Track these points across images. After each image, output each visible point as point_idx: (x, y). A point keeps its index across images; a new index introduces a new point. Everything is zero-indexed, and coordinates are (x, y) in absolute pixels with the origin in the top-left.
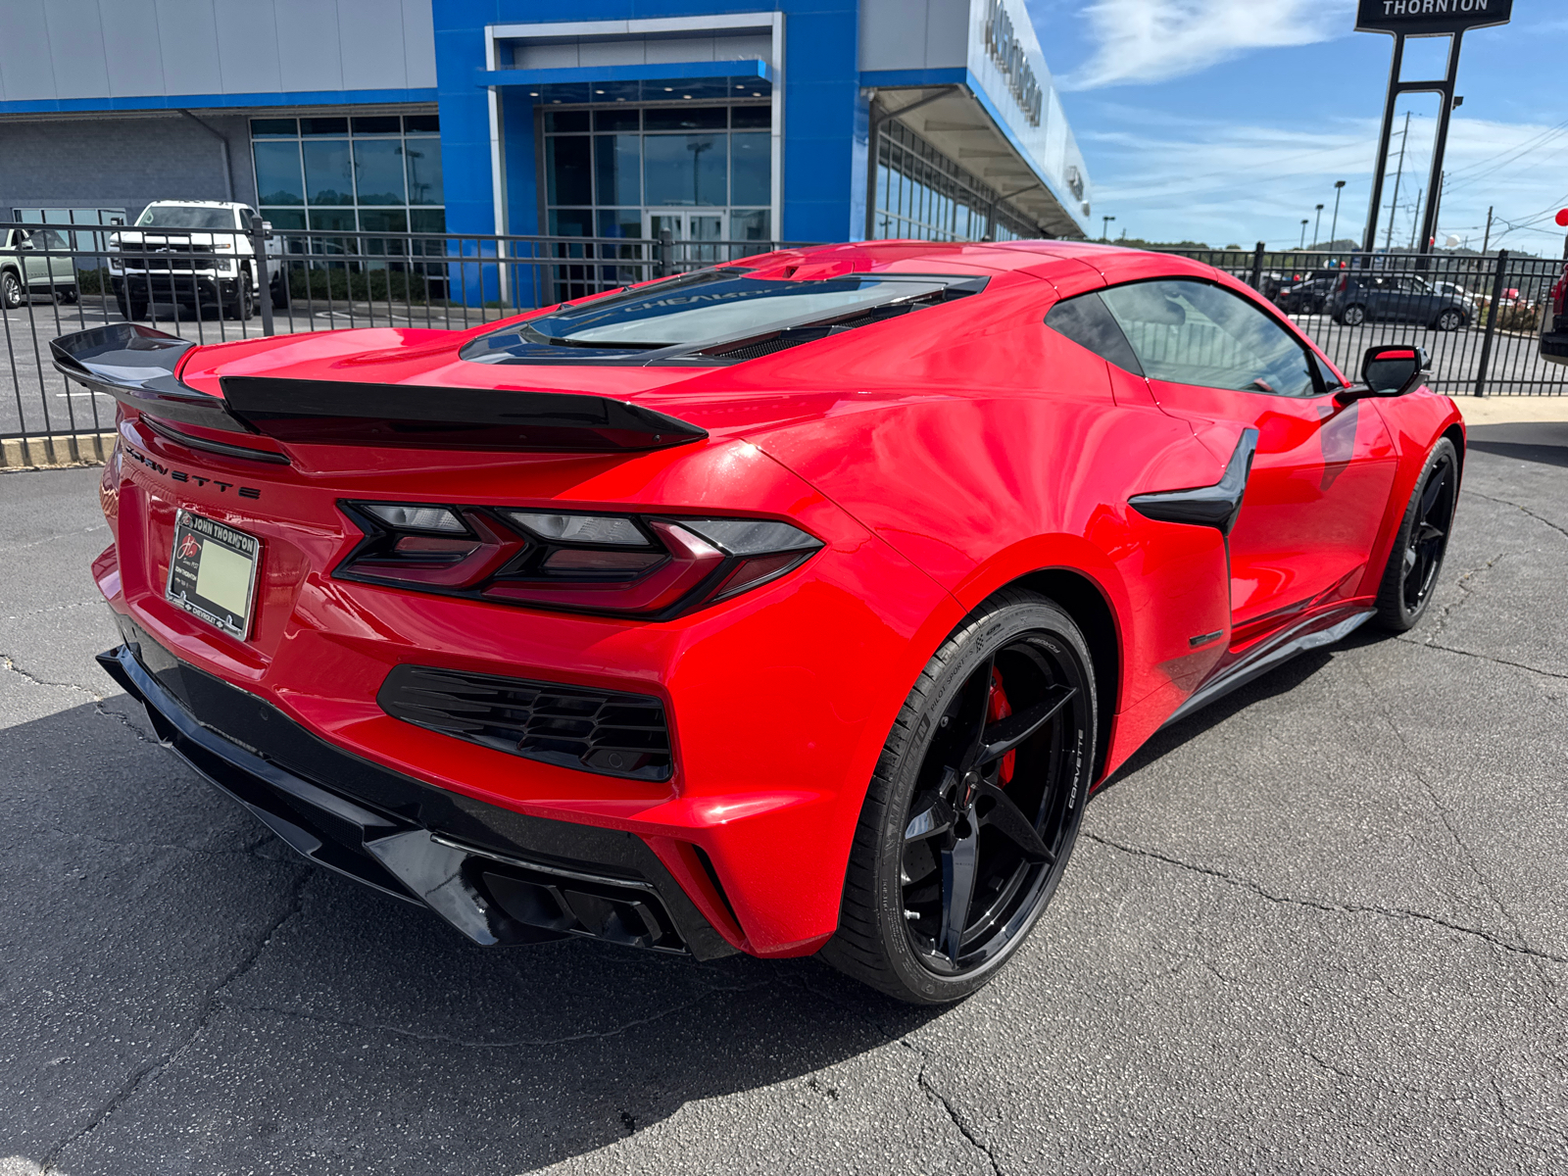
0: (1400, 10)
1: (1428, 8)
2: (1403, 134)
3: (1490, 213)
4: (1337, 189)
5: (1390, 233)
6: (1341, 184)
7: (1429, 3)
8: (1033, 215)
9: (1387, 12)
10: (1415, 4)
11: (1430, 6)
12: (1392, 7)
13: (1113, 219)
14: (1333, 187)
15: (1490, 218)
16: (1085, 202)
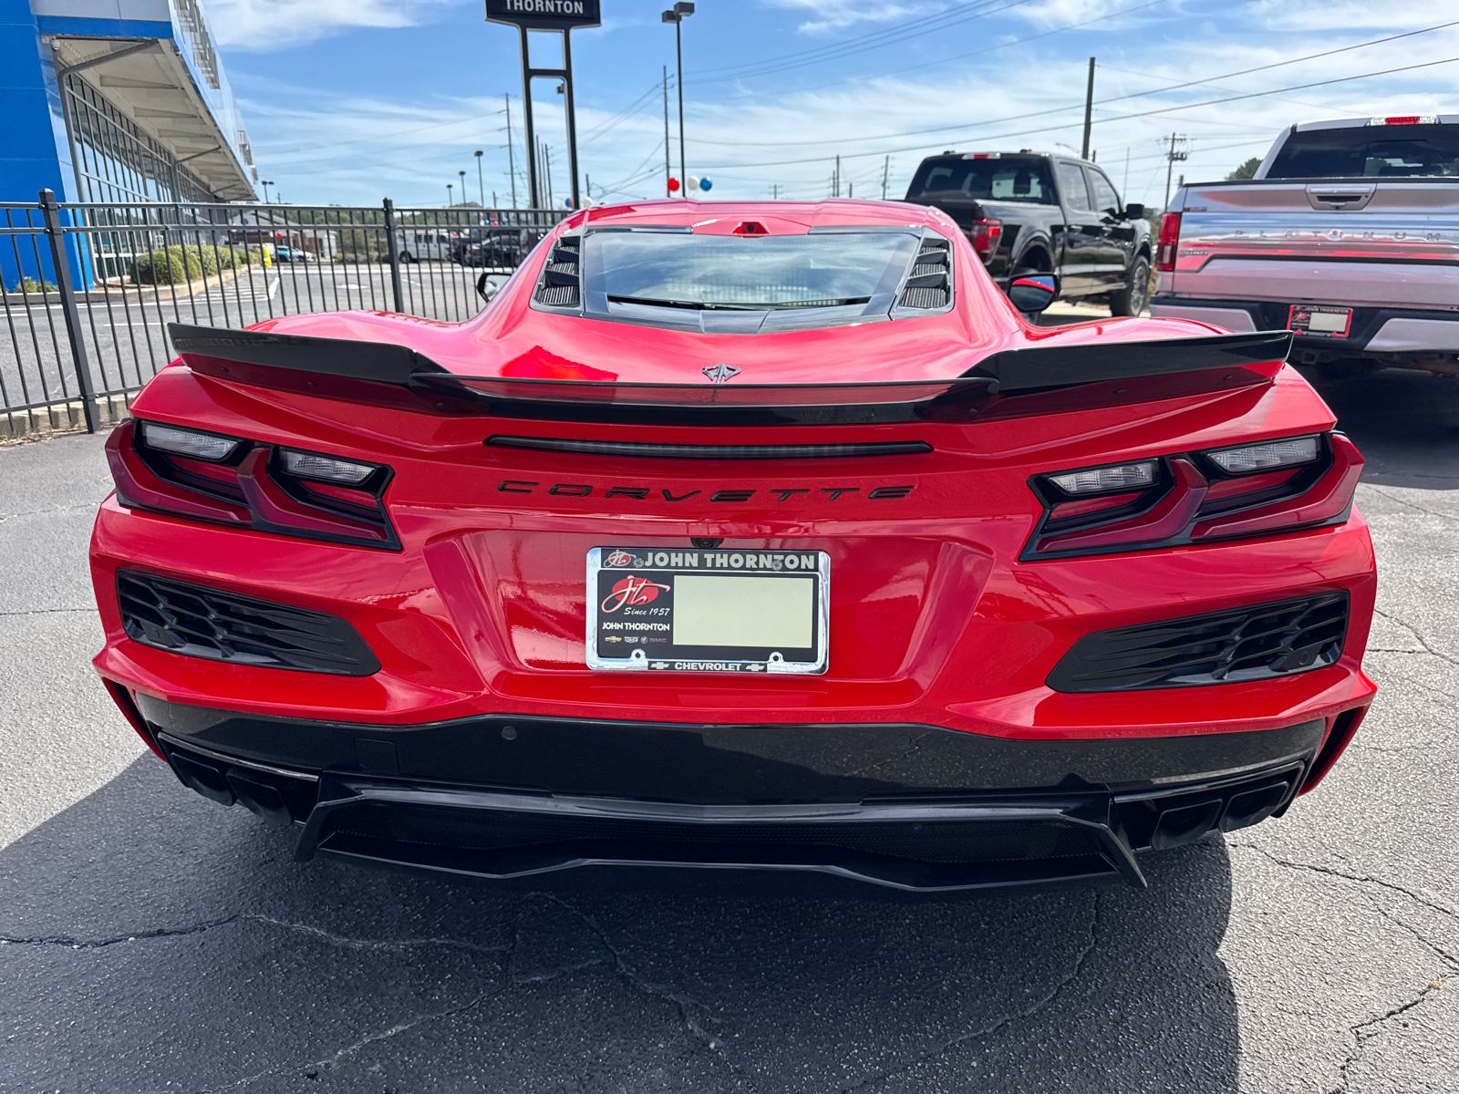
0: (518, 6)
1: (540, 8)
2: (506, 112)
3: (587, 180)
4: (477, 158)
5: (514, 196)
6: (479, 154)
7: (539, 3)
8: (204, 179)
9: (509, 7)
10: (529, 3)
11: (541, 5)
12: (512, 3)
13: (271, 183)
14: (473, 155)
15: (588, 184)
16: (253, 166)
